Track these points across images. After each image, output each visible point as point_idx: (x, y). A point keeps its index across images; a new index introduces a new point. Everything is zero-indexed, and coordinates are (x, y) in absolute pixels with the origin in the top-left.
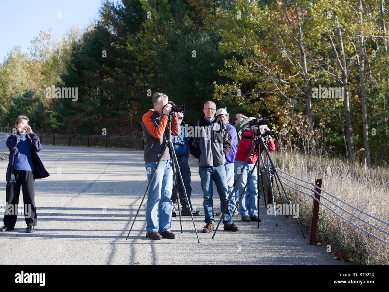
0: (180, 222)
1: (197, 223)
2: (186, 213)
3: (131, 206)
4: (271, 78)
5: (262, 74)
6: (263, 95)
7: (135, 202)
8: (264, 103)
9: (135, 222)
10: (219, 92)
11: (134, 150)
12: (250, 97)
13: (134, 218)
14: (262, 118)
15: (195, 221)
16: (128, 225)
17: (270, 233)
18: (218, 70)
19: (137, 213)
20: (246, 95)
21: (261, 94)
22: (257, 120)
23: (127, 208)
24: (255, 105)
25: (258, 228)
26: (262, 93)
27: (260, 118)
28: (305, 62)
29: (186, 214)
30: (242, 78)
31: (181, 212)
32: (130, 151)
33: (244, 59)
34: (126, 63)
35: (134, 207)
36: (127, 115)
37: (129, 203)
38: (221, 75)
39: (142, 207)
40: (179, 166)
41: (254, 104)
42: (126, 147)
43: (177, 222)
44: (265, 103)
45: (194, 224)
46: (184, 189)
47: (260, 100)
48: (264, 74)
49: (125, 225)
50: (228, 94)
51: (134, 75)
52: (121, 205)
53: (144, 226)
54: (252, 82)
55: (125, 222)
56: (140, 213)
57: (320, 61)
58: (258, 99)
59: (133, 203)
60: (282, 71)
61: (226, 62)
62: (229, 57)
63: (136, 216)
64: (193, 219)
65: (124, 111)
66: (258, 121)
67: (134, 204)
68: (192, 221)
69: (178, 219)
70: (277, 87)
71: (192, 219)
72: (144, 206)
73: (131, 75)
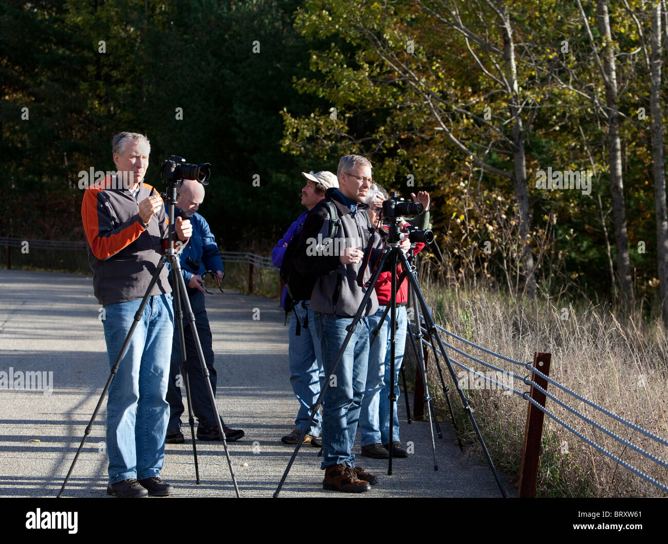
0: (193, 457)
1: (237, 461)
2: (209, 433)
3: (69, 414)
4: (426, 100)
5: (403, 90)
6: (407, 143)
7: (81, 403)
8: (408, 162)
9: (81, 456)
10: (295, 135)
11: (80, 277)
12: (374, 146)
13: (77, 445)
14: (402, 199)
15: (233, 454)
16: (60, 462)
17: (420, 487)
18: (294, 77)
19: (87, 432)
20: (362, 143)
21: (401, 141)
22: (391, 204)
23: (61, 419)
24: (384, 166)
25: (390, 473)
26: (402, 137)
27: (398, 199)
28: (514, 64)
29: (211, 436)
30: (353, 100)
31: (196, 429)
32: (68, 276)
33: (360, 52)
34: (63, 57)
35: (77, 418)
36: (64, 187)
37: (65, 408)
38: (301, 92)
39: (97, 419)
40: (193, 316)
41: (383, 164)
42: (59, 267)
43: (186, 457)
44: (411, 162)
45: (229, 462)
46: (205, 372)
47: (396, 154)
48: (409, 90)
49: (53, 462)
50: (317, 138)
51: (84, 86)
52: (46, 411)
53: (102, 466)
54: (377, 111)
55: (54, 455)
56: (92, 434)
57: (549, 61)
58: (392, 153)
59: (76, 408)
60: (453, 84)
61: (315, 57)
62: (322, 45)
63: (83, 440)
64: (225, 448)
65: (56, 178)
66: (393, 207)
67: (79, 411)
68: (225, 453)
69: (189, 447)
70: (442, 123)
71: (223, 450)
72: (103, 414)
73: (74, 87)
